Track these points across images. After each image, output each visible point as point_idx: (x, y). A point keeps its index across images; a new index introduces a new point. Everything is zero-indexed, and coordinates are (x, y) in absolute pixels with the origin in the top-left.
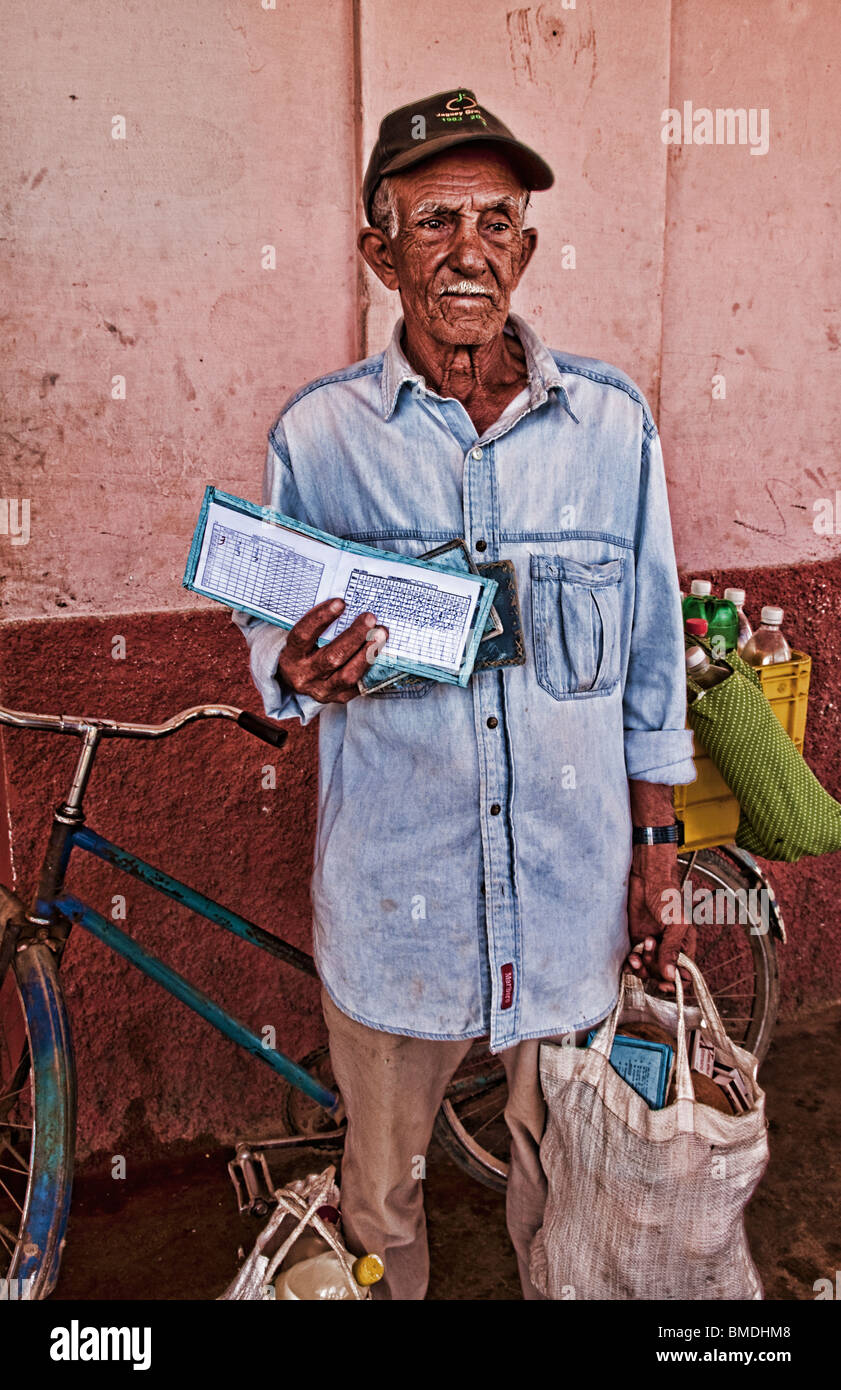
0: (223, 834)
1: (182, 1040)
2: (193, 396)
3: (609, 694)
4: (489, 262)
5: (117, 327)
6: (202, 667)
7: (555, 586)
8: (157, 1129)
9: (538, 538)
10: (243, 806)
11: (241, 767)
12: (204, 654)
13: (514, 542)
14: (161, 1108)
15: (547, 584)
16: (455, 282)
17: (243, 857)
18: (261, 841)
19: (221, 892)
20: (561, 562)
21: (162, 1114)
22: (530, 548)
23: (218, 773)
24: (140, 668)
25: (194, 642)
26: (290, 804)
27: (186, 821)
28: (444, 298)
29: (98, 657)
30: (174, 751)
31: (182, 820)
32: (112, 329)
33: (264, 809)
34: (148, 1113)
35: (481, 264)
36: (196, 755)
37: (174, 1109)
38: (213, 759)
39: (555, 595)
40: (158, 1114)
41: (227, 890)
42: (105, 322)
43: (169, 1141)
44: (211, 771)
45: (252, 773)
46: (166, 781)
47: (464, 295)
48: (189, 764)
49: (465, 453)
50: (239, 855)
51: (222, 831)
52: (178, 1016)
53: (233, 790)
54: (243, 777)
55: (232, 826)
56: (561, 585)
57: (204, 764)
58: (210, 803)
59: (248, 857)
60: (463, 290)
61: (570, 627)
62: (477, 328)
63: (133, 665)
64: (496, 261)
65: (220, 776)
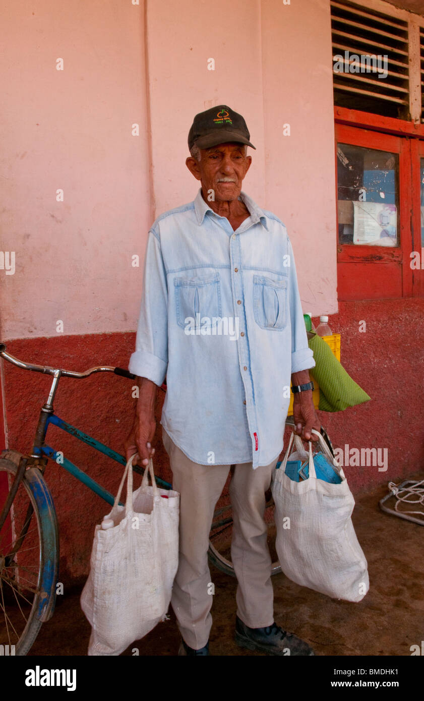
0: (99, 432)
1: (83, 528)
2: (85, 244)
3: (281, 331)
4: (235, 170)
5: (55, 215)
6: (90, 358)
7: (262, 287)
8: (72, 571)
9: (256, 269)
10: (108, 419)
11: (107, 402)
12: (91, 352)
13: (248, 269)
14: (74, 560)
15: (259, 286)
16: (223, 177)
17: (108, 442)
18: (116, 434)
19: (99, 458)
20: (264, 279)
21: (75, 563)
22: (253, 272)
23: (97, 405)
24: (64, 359)
25: (87, 347)
26: (128, 418)
27: (83, 427)
28: (219, 184)
29: (46, 354)
30: (79, 395)
31: (82, 426)
32: (53, 216)
33: (117, 420)
34: (68, 563)
35: (232, 171)
36: (88, 396)
37: (80, 561)
38: (95, 398)
39: (261, 290)
40: (73, 563)
41: (101, 458)
42: (50, 214)
43: (78, 576)
44: (94, 403)
45: (111, 404)
46: (75, 409)
47: (226, 182)
48: (85, 401)
49: (230, 237)
50: (106, 441)
51: (99, 431)
52: (81, 516)
53: (104, 412)
54: (108, 406)
55: (103, 428)
56: (263, 287)
57: (91, 401)
58: (94, 418)
59: (110, 442)
60: (226, 181)
61: (266, 302)
62: (231, 194)
63: (61, 358)
64: (237, 169)
65: (98, 406)
